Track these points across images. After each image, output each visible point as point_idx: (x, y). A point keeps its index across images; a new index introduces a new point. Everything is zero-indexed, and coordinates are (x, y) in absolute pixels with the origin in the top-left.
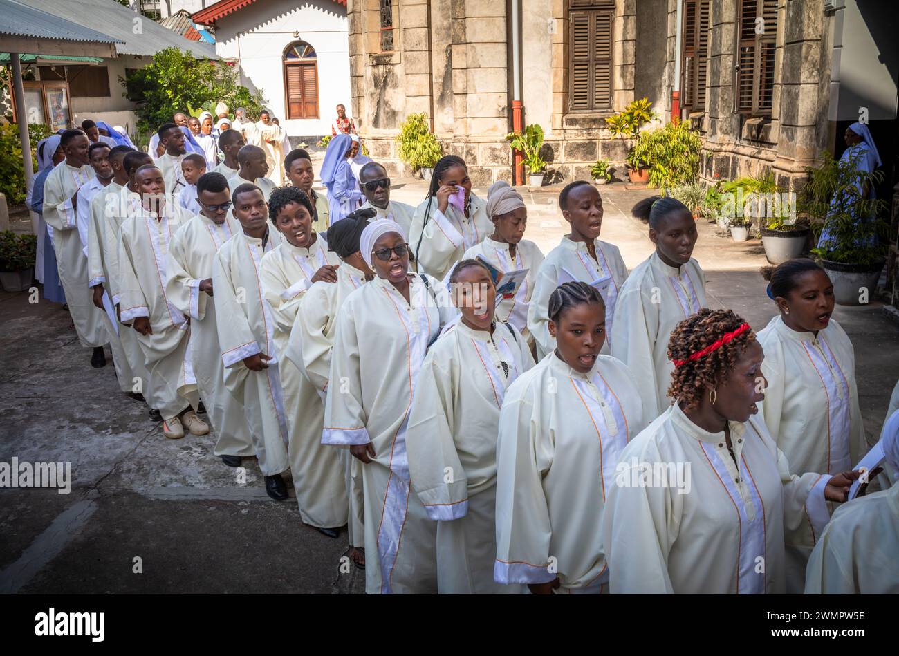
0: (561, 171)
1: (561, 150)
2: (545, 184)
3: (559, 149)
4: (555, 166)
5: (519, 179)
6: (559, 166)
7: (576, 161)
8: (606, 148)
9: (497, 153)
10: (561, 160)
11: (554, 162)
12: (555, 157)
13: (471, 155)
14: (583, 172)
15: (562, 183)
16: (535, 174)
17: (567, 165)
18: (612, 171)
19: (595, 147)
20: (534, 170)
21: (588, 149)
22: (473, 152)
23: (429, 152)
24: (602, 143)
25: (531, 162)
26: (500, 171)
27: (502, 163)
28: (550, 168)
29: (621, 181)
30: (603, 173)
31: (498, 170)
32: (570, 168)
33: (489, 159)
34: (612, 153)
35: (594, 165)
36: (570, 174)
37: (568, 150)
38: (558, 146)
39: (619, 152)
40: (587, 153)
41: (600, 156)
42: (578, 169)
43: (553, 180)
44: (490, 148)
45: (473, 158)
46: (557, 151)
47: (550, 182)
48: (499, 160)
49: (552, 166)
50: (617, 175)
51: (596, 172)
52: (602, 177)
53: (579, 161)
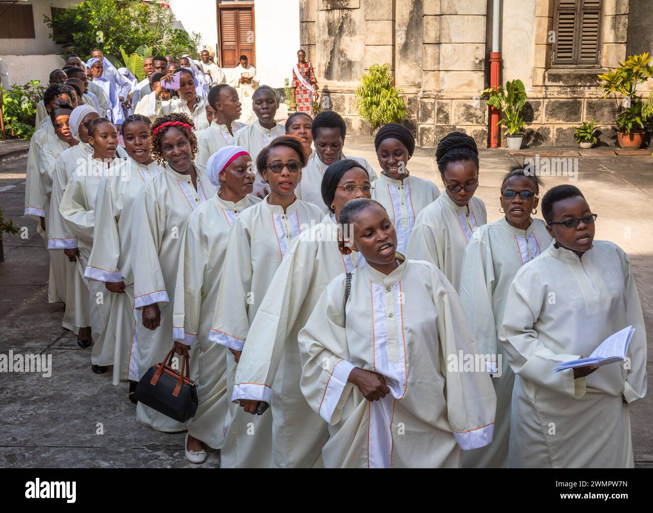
0: (540, 132)
1: (542, 109)
2: (523, 147)
3: (540, 108)
4: (534, 127)
5: (494, 142)
6: (539, 126)
7: (558, 122)
8: (592, 108)
9: (472, 111)
10: (541, 120)
11: (534, 122)
12: (535, 116)
13: (443, 112)
14: (565, 134)
15: (542, 146)
16: (514, 135)
17: (548, 126)
18: (598, 133)
19: (580, 107)
20: (513, 131)
21: (571, 109)
22: (445, 110)
23: (394, 108)
24: (587, 102)
25: (510, 122)
26: (475, 131)
27: (477, 122)
28: (529, 129)
29: (606, 145)
30: (589, 136)
31: (473, 130)
32: (551, 129)
33: (463, 118)
34: (598, 113)
35: (578, 126)
36: (551, 136)
37: (550, 109)
38: (538, 104)
39: (606, 113)
40: (570, 113)
41: (585, 116)
42: (560, 131)
43: (531, 142)
44: (465, 105)
45: (445, 116)
46: (537, 110)
47: (527, 145)
48: (474, 119)
49: (531, 127)
50: (603, 138)
51: (581, 135)
52: (588, 141)
53: (561, 121)
